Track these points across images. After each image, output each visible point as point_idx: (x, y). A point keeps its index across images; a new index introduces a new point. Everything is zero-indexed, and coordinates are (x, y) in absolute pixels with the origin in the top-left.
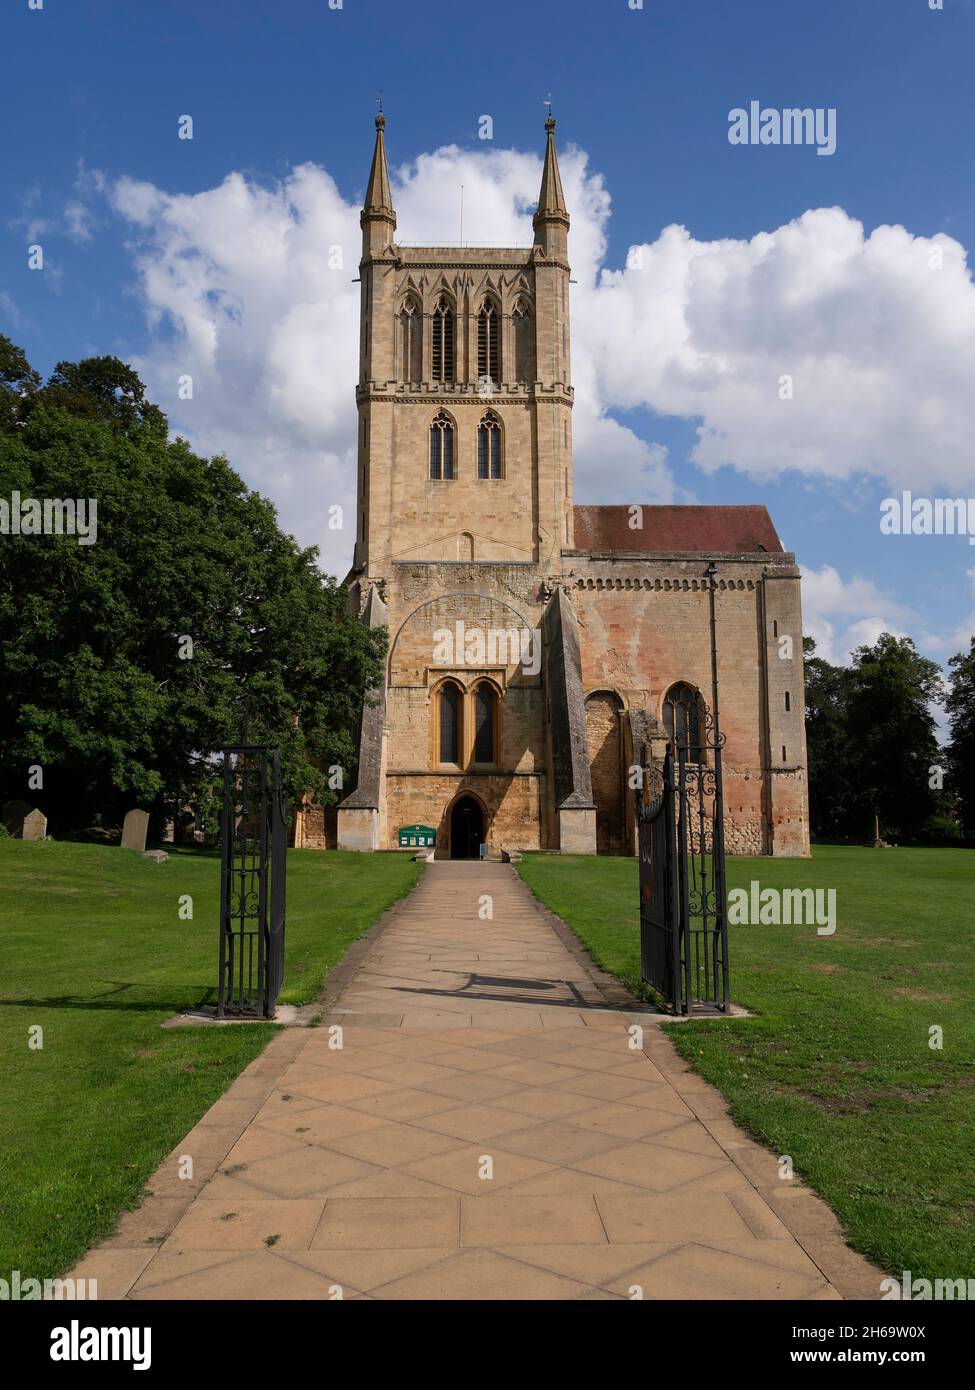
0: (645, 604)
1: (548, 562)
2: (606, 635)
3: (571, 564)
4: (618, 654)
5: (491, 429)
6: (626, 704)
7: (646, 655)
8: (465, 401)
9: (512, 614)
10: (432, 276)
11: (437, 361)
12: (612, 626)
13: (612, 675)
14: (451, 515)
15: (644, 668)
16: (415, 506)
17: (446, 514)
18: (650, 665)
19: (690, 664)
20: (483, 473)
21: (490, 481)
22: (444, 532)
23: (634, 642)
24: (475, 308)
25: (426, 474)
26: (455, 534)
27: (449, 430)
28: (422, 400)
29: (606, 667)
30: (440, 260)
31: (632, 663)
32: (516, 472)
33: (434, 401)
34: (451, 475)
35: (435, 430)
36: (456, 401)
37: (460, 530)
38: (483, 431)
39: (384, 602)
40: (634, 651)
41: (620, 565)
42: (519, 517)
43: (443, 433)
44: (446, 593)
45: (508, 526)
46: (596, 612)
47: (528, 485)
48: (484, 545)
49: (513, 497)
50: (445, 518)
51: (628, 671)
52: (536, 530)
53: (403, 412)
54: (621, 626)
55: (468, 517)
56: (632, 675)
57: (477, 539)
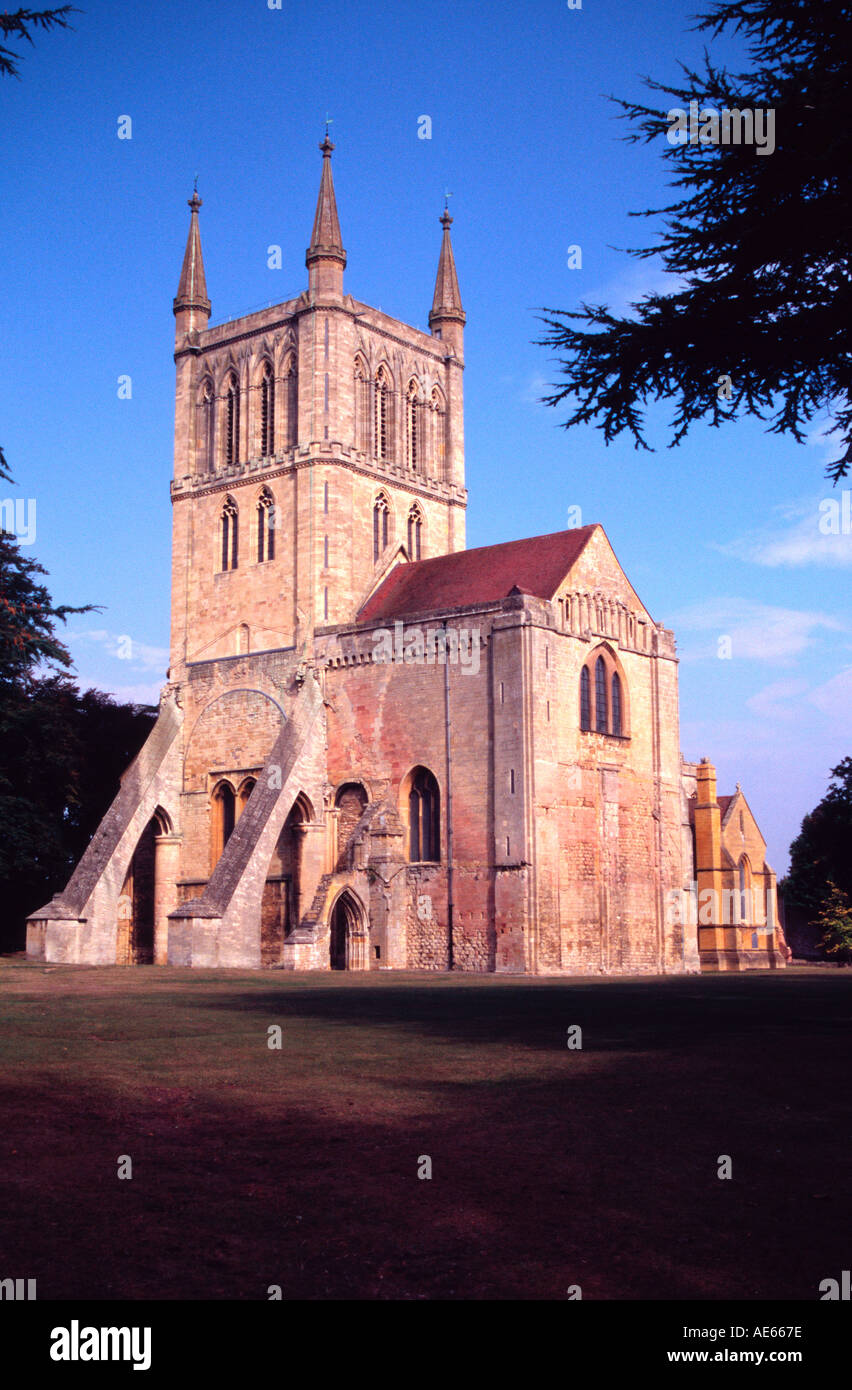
0: (387, 679)
1: (304, 644)
2: (354, 719)
3: (322, 644)
4: (364, 740)
5: (266, 510)
6: (370, 796)
7: (388, 738)
8: (244, 483)
9: (272, 706)
11: (230, 444)
12: (359, 708)
13: (359, 764)
14: (233, 606)
15: (386, 754)
16: (206, 603)
17: (228, 606)
18: (392, 749)
19: (427, 744)
20: (260, 556)
21: (265, 564)
22: (227, 626)
23: (378, 725)
25: (218, 567)
26: (236, 627)
27: (236, 516)
28: (213, 490)
29: (353, 756)
31: (376, 748)
32: (283, 550)
33: (221, 488)
34: (235, 564)
35: (225, 518)
36: (237, 484)
37: (239, 622)
38: (261, 510)
39: (180, 707)
40: (377, 734)
41: (363, 638)
42: (285, 599)
43: (230, 520)
44: (225, 692)
45: (275, 610)
46: (345, 694)
47: (290, 562)
48: (257, 634)
49: (280, 577)
50: (229, 609)
51: (373, 758)
52: (295, 611)
53: (198, 506)
54: (366, 708)
55: (245, 606)
56: (377, 763)
57: (252, 628)
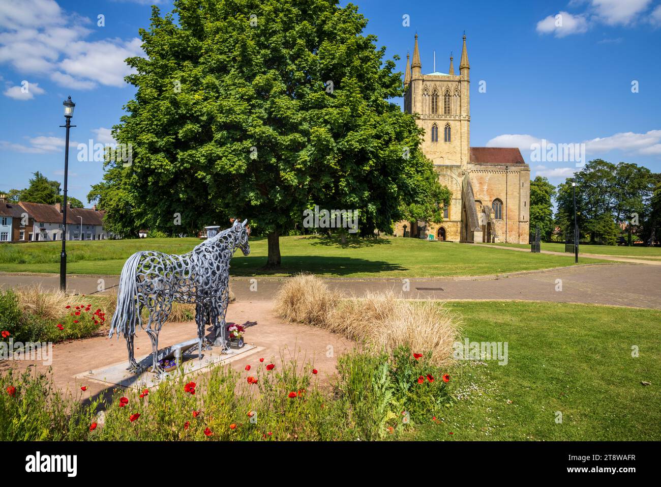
0: (489, 177)
1: (464, 165)
2: (478, 185)
3: (470, 166)
4: (482, 190)
5: (448, 129)
6: (483, 204)
7: (489, 190)
8: (441, 120)
9: (454, 179)
10: (433, 84)
11: (433, 108)
12: (480, 183)
13: (480, 196)
14: (438, 152)
15: (488, 195)
16: (428, 149)
17: (436, 151)
18: (490, 194)
19: (500, 194)
20: (446, 140)
21: (448, 143)
22: (436, 157)
23: (485, 187)
24: (444, 94)
25: (431, 140)
26: (440, 157)
27: (437, 128)
28: (430, 120)
29: (479, 194)
30: (434, 79)
31: (485, 193)
32: (455, 140)
33: (433, 120)
34: (437, 141)
35: (433, 128)
36: (439, 120)
38: (446, 128)
40: (485, 190)
41: (482, 166)
42: (456, 153)
43: (435, 129)
45: (454, 155)
46: (476, 179)
47: (459, 144)
48: (446, 160)
49: (454, 147)
50: (436, 153)
51: (484, 195)
52: (460, 156)
53: (425, 123)
54: (482, 183)
55: (442, 152)
57: (444, 159)
